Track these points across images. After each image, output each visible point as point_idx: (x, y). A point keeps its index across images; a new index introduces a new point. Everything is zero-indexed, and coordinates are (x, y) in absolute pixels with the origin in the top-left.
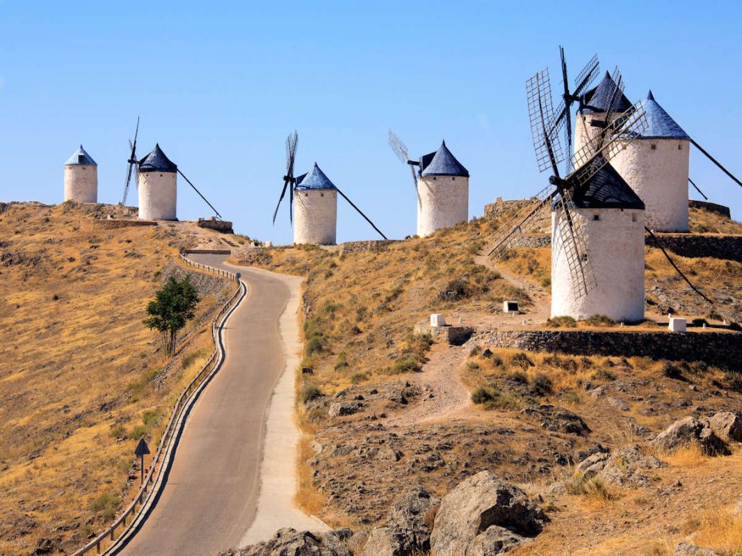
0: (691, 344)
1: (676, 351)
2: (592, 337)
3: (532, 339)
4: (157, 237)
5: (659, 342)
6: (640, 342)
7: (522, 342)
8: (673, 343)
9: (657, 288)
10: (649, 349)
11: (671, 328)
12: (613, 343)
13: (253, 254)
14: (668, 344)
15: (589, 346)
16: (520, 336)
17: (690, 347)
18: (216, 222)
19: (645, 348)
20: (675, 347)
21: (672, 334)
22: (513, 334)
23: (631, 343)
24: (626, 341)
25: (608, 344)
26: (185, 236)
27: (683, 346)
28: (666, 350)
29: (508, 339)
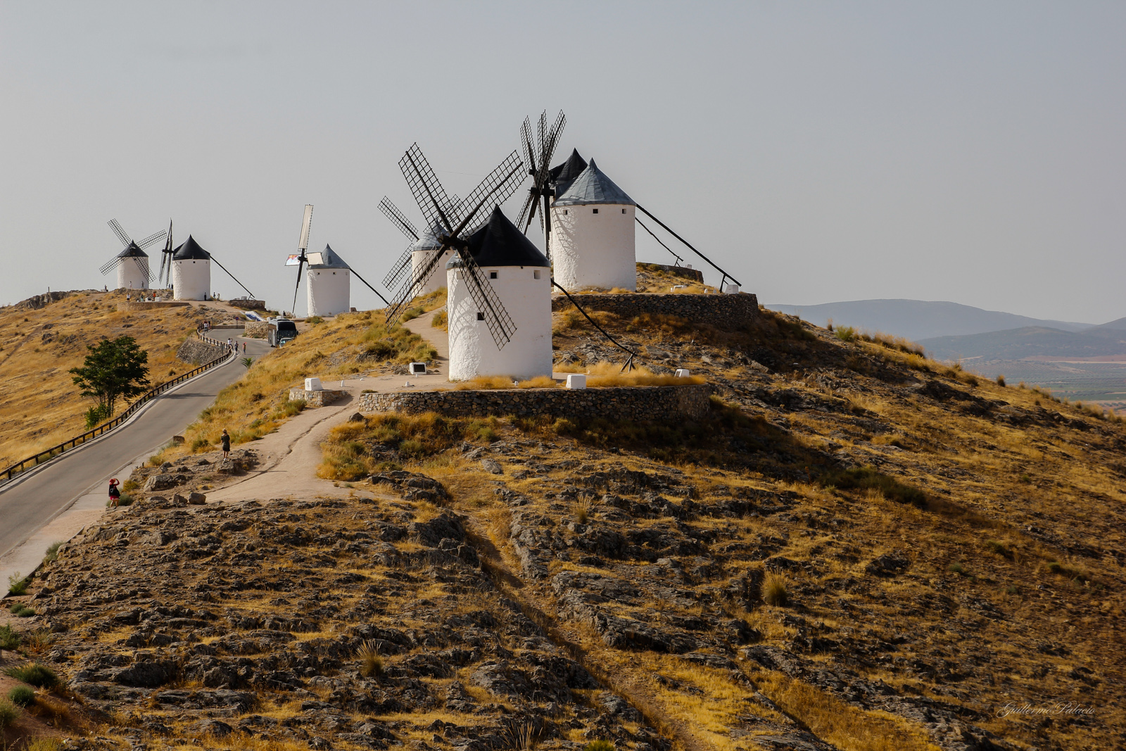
0: (592, 401)
1: (574, 408)
2: (478, 397)
3: (410, 402)
4: (186, 316)
5: (553, 400)
6: (532, 400)
7: (399, 404)
8: (570, 401)
9: (587, 346)
10: (543, 408)
11: (568, 386)
12: (501, 402)
13: (264, 328)
14: (564, 402)
15: (474, 407)
16: (397, 398)
17: (591, 404)
18: (247, 301)
19: (537, 406)
20: (572, 405)
21: (568, 391)
22: (390, 396)
23: (522, 402)
24: (517, 399)
25: (496, 404)
26: (212, 314)
27: (581, 403)
28: (562, 408)
29: (384, 401)
